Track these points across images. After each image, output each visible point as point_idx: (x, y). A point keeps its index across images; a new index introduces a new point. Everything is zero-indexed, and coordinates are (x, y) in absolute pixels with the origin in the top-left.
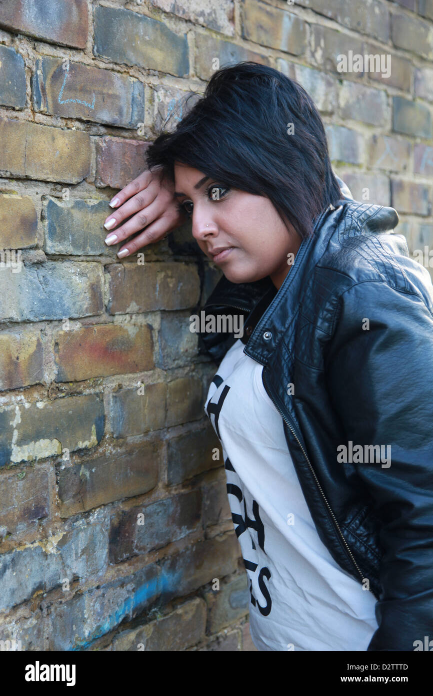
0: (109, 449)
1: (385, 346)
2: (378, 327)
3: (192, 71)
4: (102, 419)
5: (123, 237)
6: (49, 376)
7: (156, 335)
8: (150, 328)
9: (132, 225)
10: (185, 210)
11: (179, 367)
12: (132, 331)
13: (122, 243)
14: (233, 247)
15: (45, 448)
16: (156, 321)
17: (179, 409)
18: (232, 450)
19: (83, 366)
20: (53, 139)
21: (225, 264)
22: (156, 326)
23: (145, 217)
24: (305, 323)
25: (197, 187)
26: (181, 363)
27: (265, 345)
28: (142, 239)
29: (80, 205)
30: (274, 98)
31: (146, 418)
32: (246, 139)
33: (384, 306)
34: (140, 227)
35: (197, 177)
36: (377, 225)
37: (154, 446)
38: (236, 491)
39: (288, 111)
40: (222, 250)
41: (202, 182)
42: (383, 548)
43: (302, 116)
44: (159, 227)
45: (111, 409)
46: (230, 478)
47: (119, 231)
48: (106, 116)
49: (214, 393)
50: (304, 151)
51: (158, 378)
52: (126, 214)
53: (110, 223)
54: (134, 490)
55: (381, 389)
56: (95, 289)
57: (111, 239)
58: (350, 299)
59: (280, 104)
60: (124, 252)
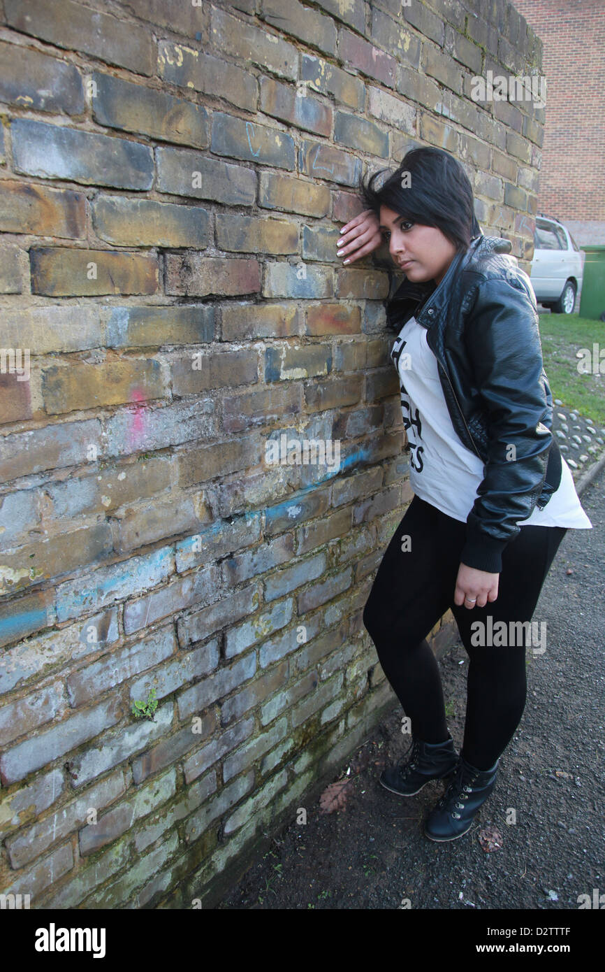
0: (334, 377)
1: (502, 318)
2: (500, 306)
3: (390, 156)
4: (331, 359)
5: (347, 252)
6: (302, 332)
7: (363, 312)
8: (359, 308)
9: (353, 245)
10: (385, 235)
11: (375, 334)
12: (349, 309)
13: (346, 256)
14: (413, 261)
15: (299, 373)
16: (363, 305)
17: (375, 357)
18: (405, 381)
19: (321, 327)
20: (309, 190)
21: (408, 270)
22: (363, 308)
23: (361, 241)
24: (454, 303)
25: (394, 222)
26: (376, 331)
27: (429, 317)
28: (358, 254)
29: (322, 231)
30: (445, 168)
31: (356, 361)
32: (426, 193)
33: (503, 294)
34: (358, 246)
35: (394, 216)
36: (499, 250)
37: (359, 378)
38: (405, 404)
39: (452, 178)
40: (406, 262)
41: (398, 219)
42: (491, 436)
43: (460, 181)
44: (369, 247)
45: (336, 354)
46: (404, 397)
47: (345, 248)
48: (339, 179)
49: (396, 347)
50: (460, 203)
51: (363, 339)
52: (350, 238)
53: (340, 243)
54: (348, 402)
55: (498, 343)
56: (329, 282)
57: (340, 253)
58: (483, 289)
59: (448, 173)
60: (347, 261)
